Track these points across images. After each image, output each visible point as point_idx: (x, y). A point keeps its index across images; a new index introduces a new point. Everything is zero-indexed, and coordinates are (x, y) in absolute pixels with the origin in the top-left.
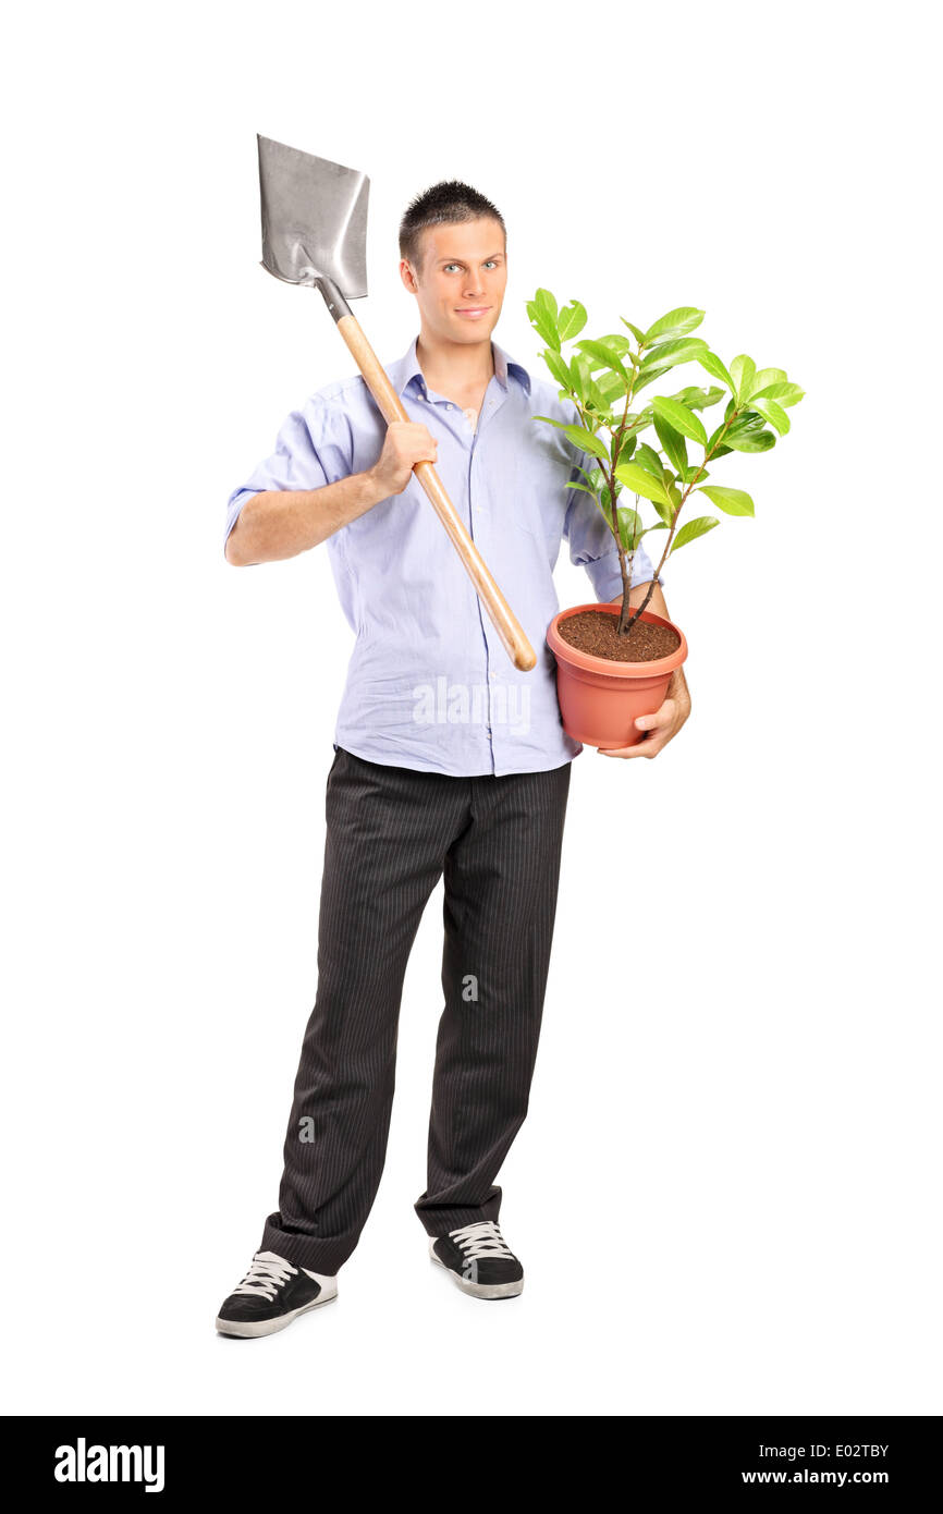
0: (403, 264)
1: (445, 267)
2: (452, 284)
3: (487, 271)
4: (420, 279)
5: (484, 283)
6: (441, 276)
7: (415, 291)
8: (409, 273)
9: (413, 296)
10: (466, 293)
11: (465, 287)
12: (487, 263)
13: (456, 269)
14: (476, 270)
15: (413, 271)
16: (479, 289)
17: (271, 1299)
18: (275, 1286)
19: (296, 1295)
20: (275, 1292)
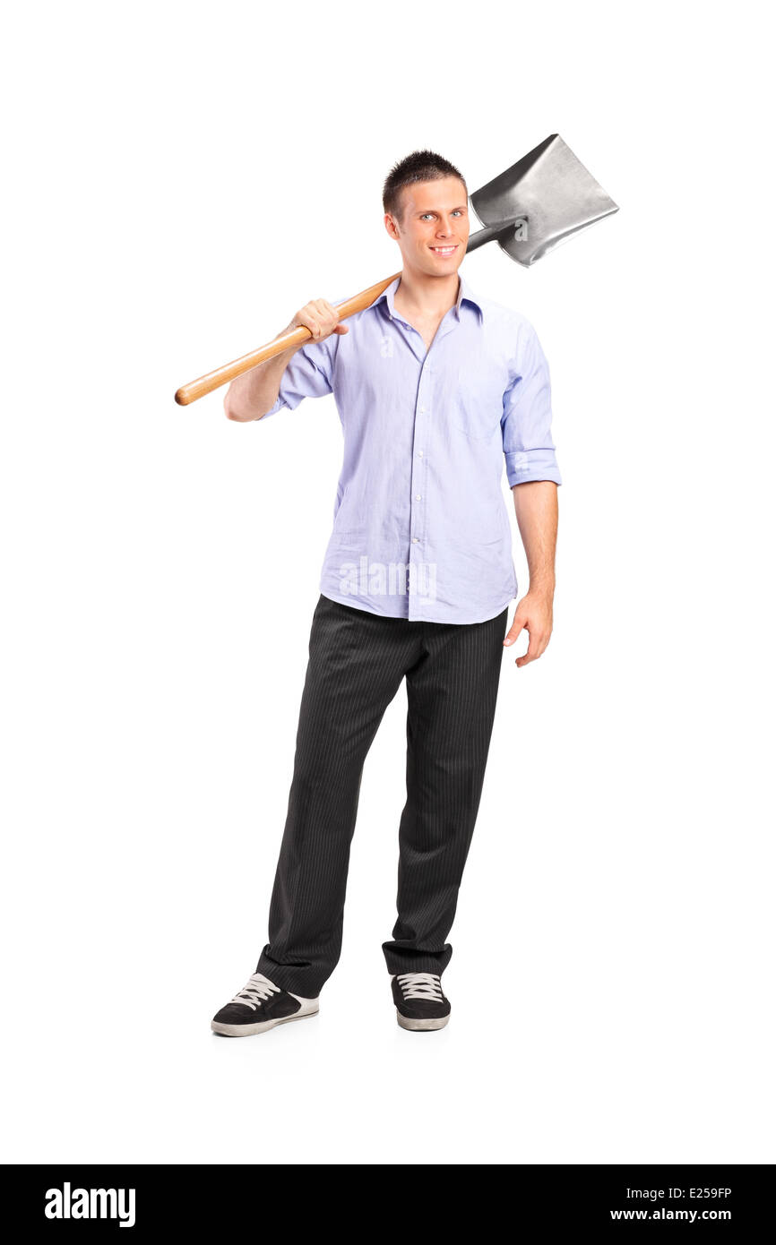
0: (387, 217)
1: (421, 217)
2: (427, 230)
3: (453, 219)
4: (401, 227)
5: (453, 228)
6: (419, 223)
7: (397, 237)
8: (392, 224)
9: (395, 241)
10: (439, 236)
11: (439, 230)
12: (454, 212)
13: (430, 217)
14: (446, 218)
15: (395, 221)
16: (449, 232)
17: (254, 1008)
18: (260, 999)
19: (277, 1009)
20: (259, 1003)
